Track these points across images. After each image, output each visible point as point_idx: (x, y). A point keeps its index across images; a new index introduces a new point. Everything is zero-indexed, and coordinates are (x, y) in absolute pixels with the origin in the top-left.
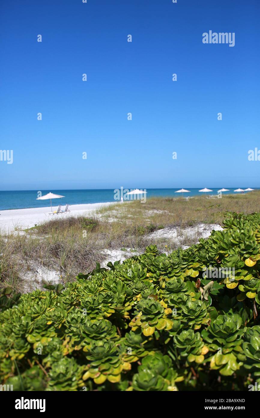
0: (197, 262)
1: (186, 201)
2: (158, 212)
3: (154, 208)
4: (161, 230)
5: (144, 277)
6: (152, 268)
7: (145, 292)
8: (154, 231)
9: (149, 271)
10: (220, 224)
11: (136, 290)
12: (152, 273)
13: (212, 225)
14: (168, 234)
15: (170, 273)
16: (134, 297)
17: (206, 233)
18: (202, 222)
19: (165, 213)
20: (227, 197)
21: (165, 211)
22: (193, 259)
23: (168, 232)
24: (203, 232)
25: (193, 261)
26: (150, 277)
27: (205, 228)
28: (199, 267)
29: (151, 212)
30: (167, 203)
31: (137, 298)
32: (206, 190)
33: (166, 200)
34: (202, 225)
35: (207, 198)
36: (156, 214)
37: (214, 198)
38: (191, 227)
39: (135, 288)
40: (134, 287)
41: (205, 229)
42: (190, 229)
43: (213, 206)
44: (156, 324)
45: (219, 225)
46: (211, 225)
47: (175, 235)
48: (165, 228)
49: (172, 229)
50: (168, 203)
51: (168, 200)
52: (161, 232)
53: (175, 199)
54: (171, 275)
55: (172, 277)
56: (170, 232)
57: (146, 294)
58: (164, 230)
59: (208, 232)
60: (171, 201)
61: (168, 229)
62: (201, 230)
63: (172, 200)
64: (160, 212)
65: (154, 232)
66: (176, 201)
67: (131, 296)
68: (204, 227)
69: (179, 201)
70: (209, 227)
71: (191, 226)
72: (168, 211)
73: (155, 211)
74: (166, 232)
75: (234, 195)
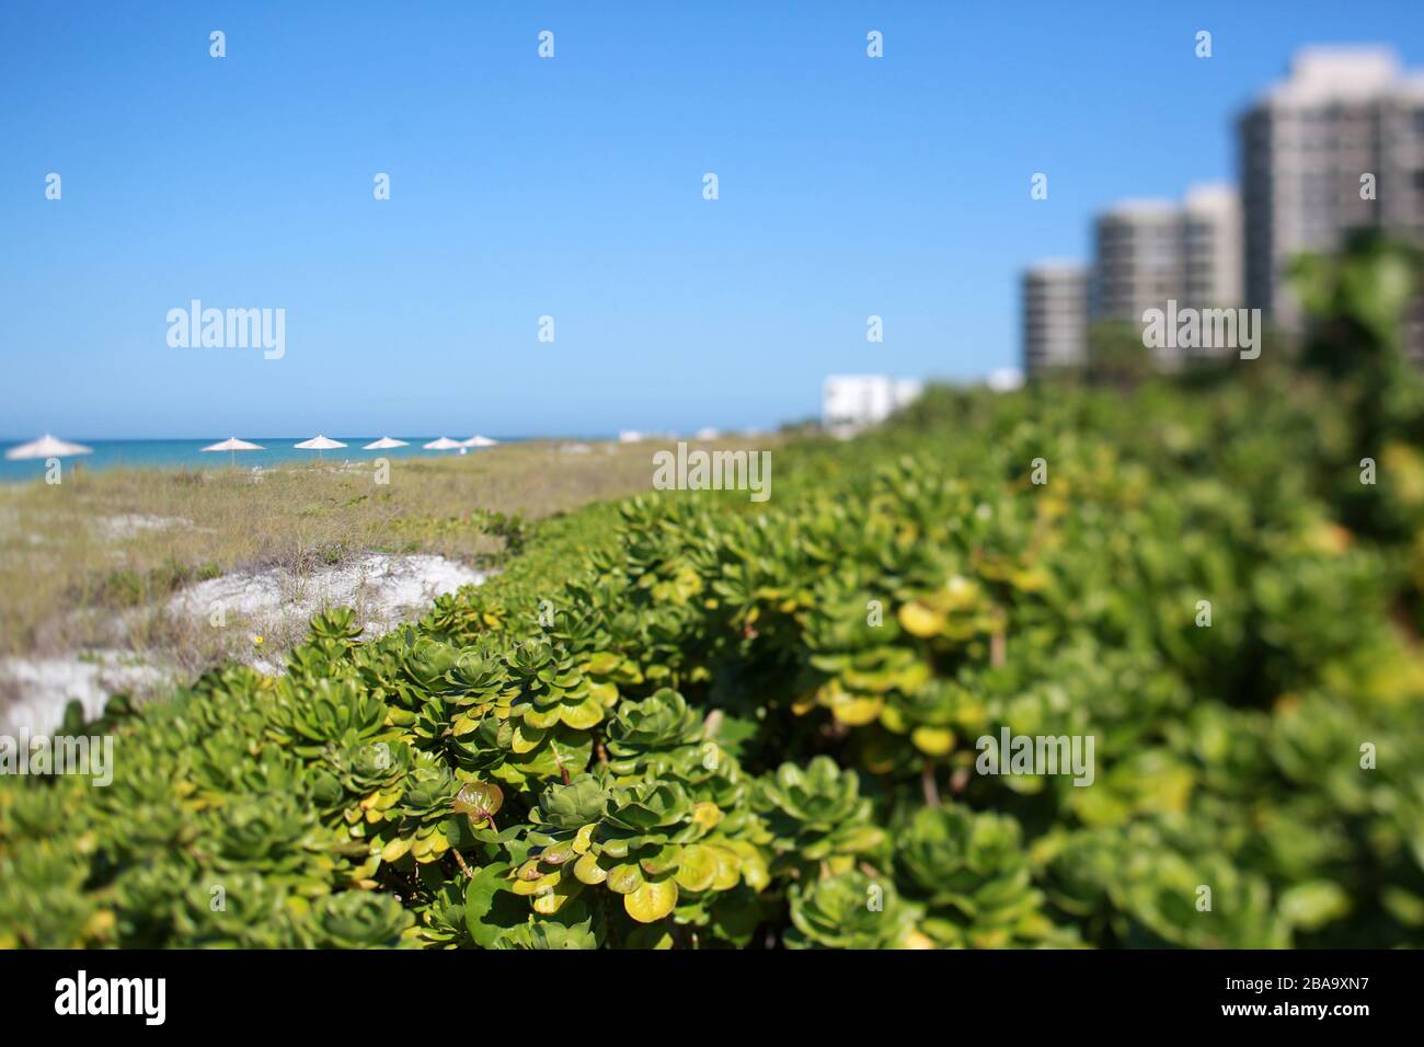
0: (606, 649)
1: (253, 481)
2: (150, 524)
3: (132, 510)
4: (211, 582)
5: (377, 726)
6: (402, 687)
7: (416, 781)
8: (181, 589)
9: (393, 700)
10: (443, 555)
11: (359, 780)
12: (405, 707)
13: (415, 558)
14: (243, 596)
15: (545, 690)
16: (349, 807)
17: (394, 588)
18: (372, 549)
19: (178, 525)
20: (408, 467)
21: (179, 519)
22: (589, 641)
23: (241, 589)
24: (384, 584)
25: (590, 648)
26: (396, 725)
27: (389, 570)
28: (616, 672)
29: (118, 523)
30: (178, 489)
31: (366, 809)
32: (321, 443)
33: (176, 480)
34: (377, 559)
35: (333, 470)
36: (143, 530)
37: (358, 472)
38: (333, 567)
39: (354, 770)
40: (346, 766)
41: (390, 574)
42: (329, 574)
43: (365, 497)
44: (675, 870)
45: (440, 558)
46: (409, 558)
47: (273, 598)
48: (227, 574)
49: (258, 577)
50: (181, 489)
51: (182, 480)
52: (214, 591)
53: (208, 476)
54: (551, 699)
55: (554, 705)
56: (249, 588)
57: (423, 788)
58: (224, 582)
59: (401, 583)
60: (194, 484)
61: (242, 579)
62: (374, 577)
63: (198, 478)
64: (158, 524)
65: (184, 591)
66: (212, 483)
67: (334, 804)
68: (385, 566)
69: (225, 483)
70: (403, 564)
71: (335, 562)
72: (189, 518)
73: (138, 522)
74: (234, 591)
75: (426, 461)
